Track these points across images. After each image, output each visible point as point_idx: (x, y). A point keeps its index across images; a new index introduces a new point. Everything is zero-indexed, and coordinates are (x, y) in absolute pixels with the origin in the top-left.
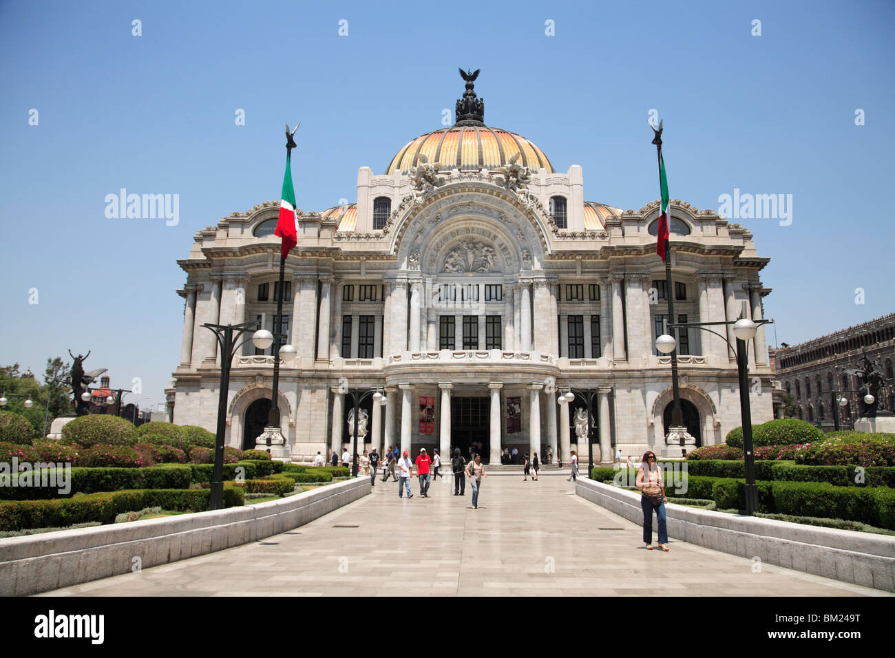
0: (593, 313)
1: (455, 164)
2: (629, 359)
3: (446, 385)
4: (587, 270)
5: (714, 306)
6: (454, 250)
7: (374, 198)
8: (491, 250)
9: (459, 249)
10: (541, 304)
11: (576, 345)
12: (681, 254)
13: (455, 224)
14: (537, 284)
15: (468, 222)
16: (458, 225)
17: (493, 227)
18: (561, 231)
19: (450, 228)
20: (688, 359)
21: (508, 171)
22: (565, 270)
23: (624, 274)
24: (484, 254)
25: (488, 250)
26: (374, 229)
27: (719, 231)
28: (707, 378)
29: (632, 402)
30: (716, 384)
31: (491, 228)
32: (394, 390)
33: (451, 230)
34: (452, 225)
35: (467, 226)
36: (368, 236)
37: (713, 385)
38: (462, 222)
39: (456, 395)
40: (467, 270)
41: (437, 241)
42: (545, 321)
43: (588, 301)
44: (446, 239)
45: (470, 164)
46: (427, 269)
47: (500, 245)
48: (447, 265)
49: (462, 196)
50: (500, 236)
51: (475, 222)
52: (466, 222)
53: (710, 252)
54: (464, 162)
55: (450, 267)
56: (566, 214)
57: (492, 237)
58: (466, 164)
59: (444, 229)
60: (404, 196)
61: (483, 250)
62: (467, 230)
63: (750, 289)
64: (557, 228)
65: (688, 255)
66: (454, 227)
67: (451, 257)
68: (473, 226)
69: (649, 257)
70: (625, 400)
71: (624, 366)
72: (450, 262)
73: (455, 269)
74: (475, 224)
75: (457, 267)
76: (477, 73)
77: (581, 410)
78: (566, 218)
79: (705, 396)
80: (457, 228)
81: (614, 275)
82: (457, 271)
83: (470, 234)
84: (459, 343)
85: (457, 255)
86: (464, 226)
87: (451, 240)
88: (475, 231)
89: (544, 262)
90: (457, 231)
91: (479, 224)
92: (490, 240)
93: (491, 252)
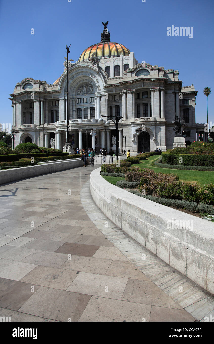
2: (128, 119)
3: (81, 129)
4: (117, 90)
5: (156, 100)
6: (81, 87)
8: (91, 86)
12: (145, 82)
13: (79, 79)
14: (102, 96)
15: (83, 78)
18: (109, 78)
19: (78, 80)
20: (144, 118)
21: (91, 59)
22: (110, 91)
23: (126, 91)
24: (89, 88)
27: (159, 73)
28: (151, 125)
29: (128, 133)
30: (155, 126)
35: (83, 79)
37: (153, 127)
38: (81, 78)
39: (83, 133)
40: (85, 93)
41: (75, 84)
42: (104, 108)
43: (114, 101)
44: (77, 83)
46: (72, 94)
47: (93, 84)
48: (79, 92)
49: (79, 69)
51: (85, 77)
53: (154, 81)
55: (80, 93)
57: (91, 82)
59: (76, 81)
61: (89, 86)
62: (83, 80)
63: (175, 93)
65: (148, 82)
66: (79, 80)
67: (80, 89)
68: (85, 79)
69: (135, 84)
70: (126, 133)
71: (126, 122)
72: (79, 91)
73: (81, 93)
74: (85, 78)
75: (82, 92)
76: (108, 22)
77: (114, 136)
79: (151, 130)
80: (81, 80)
81: (123, 91)
82: (82, 94)
83: (84, 81)
84: (83, 117)
86: (82, 79)
87: (79, 84)
88: (86, 80)
89: (104, 89)
90: (81, 81)
91: (86, 78)
92: (90, 83)
93: (91, 87)
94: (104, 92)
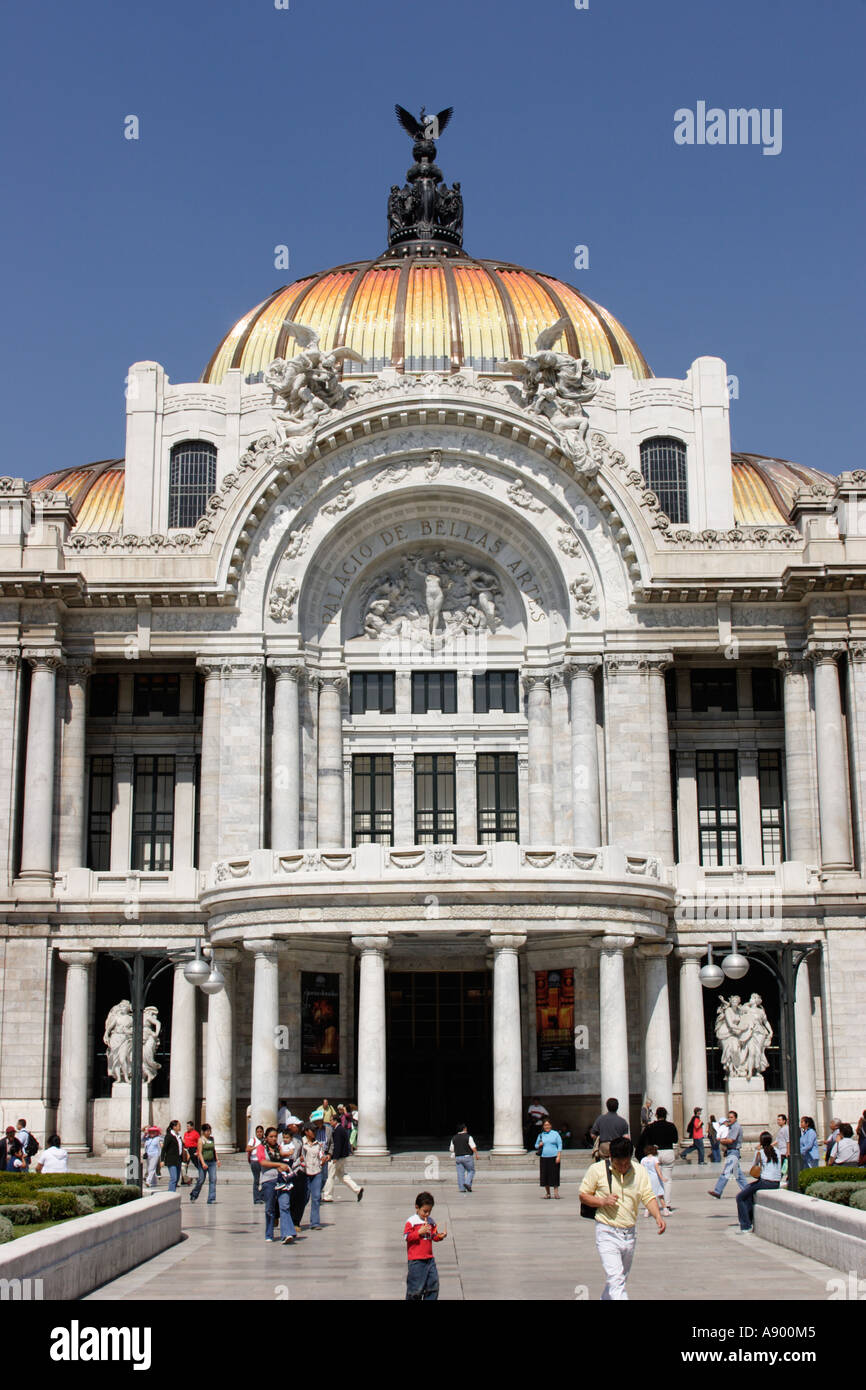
0: (764, 745)
1: (389, 355)
7: (170, 443)
8: (487, 577)
9: (404, 576)
10: (627, 721)
11: (718, 828)
13: (389, 511)
14: (614, 668)
15: (426, 502)
16: (401, 513)
17: (494, 518)
18: (674, 528)
19: (376, 522)
21: (532, 368)
24: (468, 590)
25: (479, 580)
26: (171, 526)
31: (487, 520)
32: (231, 955)
33: (381, 526)
34: (384, 513)
35: (423, 514)
36: (158, 541)
38: (412, 505)
39: (398, 968)
41: (343, 554)
43: (750, 712)
45: (428, 355)
47: (514, 566)
50: (511, 541)
51: (445, 503)
52: (421, 504)
54: (413, 350)
56: (684, 486)
57: (490, 543)
58: (417, 355)
59: (361, 525)
60: (252, 439)
61: (468, 579)
62: (425, 524)
64: (667, 520)
67: (382, 596)
71: (851, 883)
74: (446, 509)
78: (684, 496)
80: (399, 519)
83: (433, 536)
84: (404, 829)
85: (396, 591)
86: (414, 515)
87: (380, 550)
88: (446, 527)
89: (631, 609)
90: (398, 528)
91: (455, 510)
92: (485, 551)
93: (488, 585)
94: (638, 632)
